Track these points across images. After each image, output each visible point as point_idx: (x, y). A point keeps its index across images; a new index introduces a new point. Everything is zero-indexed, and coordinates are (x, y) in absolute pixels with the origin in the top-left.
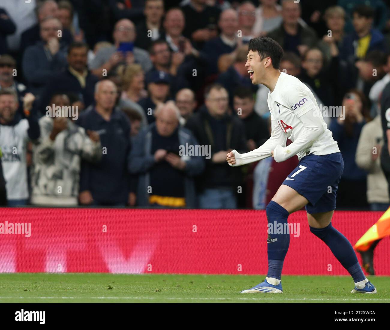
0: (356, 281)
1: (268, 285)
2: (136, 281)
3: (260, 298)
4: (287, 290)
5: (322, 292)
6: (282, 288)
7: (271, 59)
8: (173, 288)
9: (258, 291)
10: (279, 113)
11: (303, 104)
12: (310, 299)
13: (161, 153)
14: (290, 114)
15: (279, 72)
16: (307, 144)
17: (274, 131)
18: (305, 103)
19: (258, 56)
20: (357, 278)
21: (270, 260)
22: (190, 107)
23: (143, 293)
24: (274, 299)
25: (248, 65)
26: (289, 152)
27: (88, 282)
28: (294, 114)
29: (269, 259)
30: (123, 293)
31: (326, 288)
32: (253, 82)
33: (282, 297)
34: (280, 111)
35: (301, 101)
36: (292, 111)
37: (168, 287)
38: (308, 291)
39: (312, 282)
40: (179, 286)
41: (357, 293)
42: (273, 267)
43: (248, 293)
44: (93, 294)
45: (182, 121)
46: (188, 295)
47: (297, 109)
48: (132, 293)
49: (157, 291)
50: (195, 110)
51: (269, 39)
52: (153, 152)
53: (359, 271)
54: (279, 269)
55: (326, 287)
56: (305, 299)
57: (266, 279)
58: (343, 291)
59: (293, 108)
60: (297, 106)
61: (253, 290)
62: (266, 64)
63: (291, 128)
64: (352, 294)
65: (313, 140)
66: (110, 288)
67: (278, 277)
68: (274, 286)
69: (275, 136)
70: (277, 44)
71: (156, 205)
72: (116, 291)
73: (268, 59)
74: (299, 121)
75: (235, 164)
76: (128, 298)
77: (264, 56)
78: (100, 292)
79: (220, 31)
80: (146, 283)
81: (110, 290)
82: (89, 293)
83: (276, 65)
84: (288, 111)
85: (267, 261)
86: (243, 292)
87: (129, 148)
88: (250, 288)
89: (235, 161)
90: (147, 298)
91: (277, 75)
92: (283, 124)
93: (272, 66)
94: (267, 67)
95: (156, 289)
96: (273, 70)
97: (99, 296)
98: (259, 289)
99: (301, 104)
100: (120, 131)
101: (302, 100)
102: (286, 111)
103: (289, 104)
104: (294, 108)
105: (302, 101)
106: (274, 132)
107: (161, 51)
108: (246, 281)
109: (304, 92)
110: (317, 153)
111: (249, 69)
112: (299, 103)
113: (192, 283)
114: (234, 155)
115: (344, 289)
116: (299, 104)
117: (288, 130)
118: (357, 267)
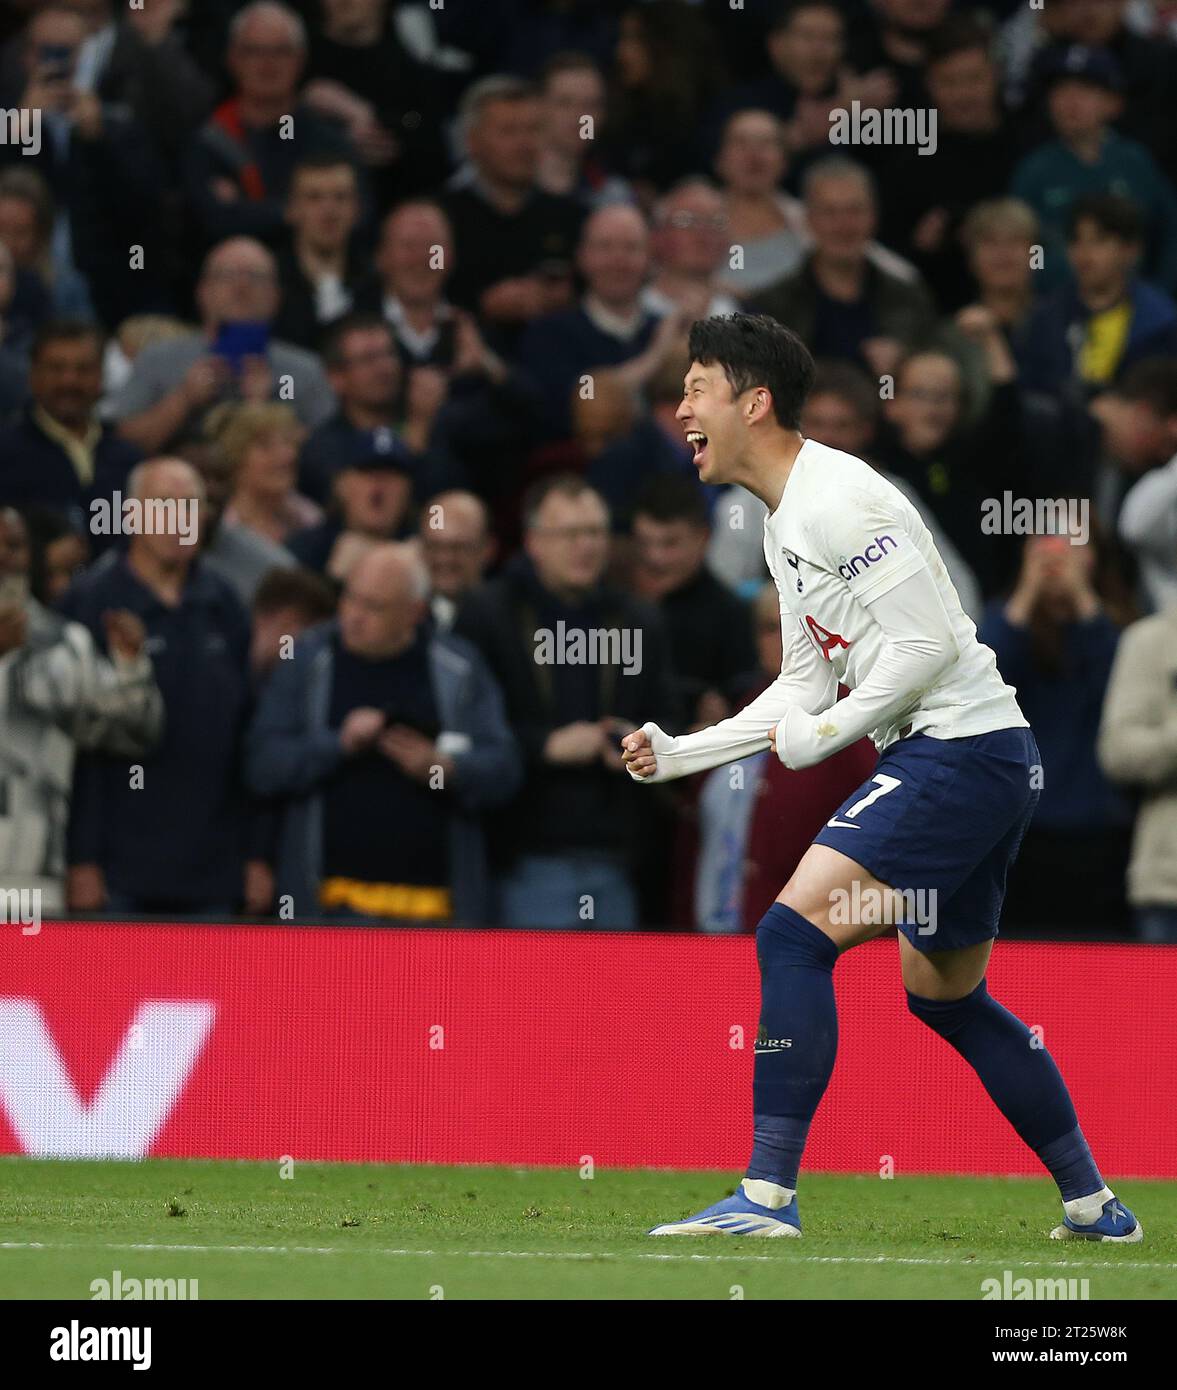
0: (1067, 1197)
1: (749, 1206)
2: (270, 1188)
3: (719, 1253)
4: (815, 1226)
5: (944, 1235)
6: (797, 1218)
7: (771, 392)
8: (404, 1215)
9: (711, 1227)
10: (800, 591)
11: (880, 556)
12: (900, 1260)
13: (364, 722)
14: (837, 594)
15: (798, 440)
16: (895, 701)
17: (790, 654)
18: (886, 553)
19: (725, 381)
20: (1074, 1183)
21: (762, 1117)
22: (473, 563)
23: (293, 1232)
24: (771, 1258)
25: (687, 414)
26: (832, 734)
27: (94, 1190)
28: (851, 595)
29: (758, 1111)
30: (222, 1229)
31: (960, 1222)
32: (704, 474)
33: (798, 1250)
34: (800, 584)
35: (874, 547)
36: (843, 584)
37: (386, 1210)
38: (893, 1231)
39: (907, 1198)
40: (427, 1208)
41: (1070, 1238)
42: (768, 1142)
43: (675, 1235)
44: (113, 1231)
45: (444, 611)
46: (458, 1238)
47: (858, 576)
48: (254, 1230)
49: (345, 1224)
50: (492, 571)
51: (760, 321)
52: (337, 718)
53: (1082, 1157)
54: (790, 1151)
55: (957, 1216)
56: (881, 1259)
57: (742, 1187)
58: (1018, 1234)
59: (846, 572)
60: (858, 563)
61: (694, 1226)
62: (751, 413)
63: (845, 645)
64: (1051, 1243)
65: (918, 690)
66: (175, 1212)
67: (787, 1180)
68: (770, 1210)
69: (795, 672)
70: (792, 336)
71: (344, 914)
72: (198, 1224)
73: (760, 393)
74: (866, 619)
75: (652, 773)
76: (242, 1248)
77: (745, 381)
78: (138, 1227)
79: (581, 284)
80: (308, 1194)
81: (174, 1220)
82: (102, 1230)
83: (790, 417)
84: (828, 583)
85: (751, 1118)
86: (658, 1231)
87: (248, 709)
88: (684, 1217)
89: (655, 762)
90: (310, 1249)
91: (792, 449)
92: (817, 630)
93: (773, 419)
94: (755, 424)
95: (341, 1217)
96: (778, 434)
97: (136, 1241)
98: (714, 1221)
99: (871, 557)
100: (215, 644)
101: (875, 543)
102: (822, 582)
103: (830, 558)
104: (848, 570)
105: (877, 546)
106: (793, 658)
107: (369, 357)
108: (667, 1193)
109: (884, 514)
110: (937, 730)
111: (690, 429)
112: (867, 554)
113: (471, 1195)
114: (650, 742)
115: (1023, 1224)
116: (867, 559)
117: (835, 652)
118: (1075, 1143)
